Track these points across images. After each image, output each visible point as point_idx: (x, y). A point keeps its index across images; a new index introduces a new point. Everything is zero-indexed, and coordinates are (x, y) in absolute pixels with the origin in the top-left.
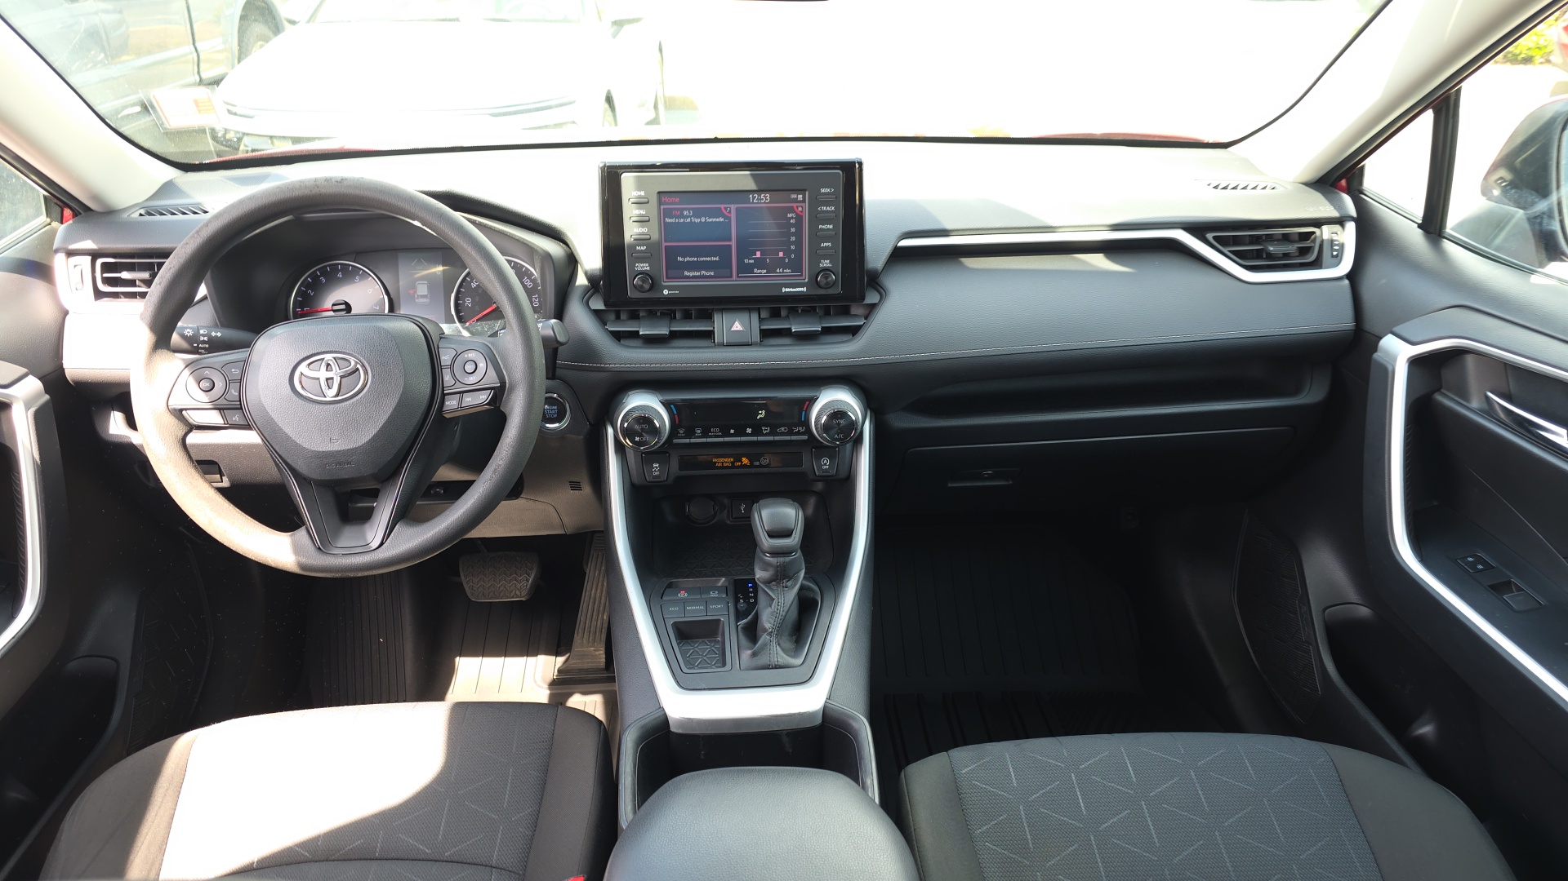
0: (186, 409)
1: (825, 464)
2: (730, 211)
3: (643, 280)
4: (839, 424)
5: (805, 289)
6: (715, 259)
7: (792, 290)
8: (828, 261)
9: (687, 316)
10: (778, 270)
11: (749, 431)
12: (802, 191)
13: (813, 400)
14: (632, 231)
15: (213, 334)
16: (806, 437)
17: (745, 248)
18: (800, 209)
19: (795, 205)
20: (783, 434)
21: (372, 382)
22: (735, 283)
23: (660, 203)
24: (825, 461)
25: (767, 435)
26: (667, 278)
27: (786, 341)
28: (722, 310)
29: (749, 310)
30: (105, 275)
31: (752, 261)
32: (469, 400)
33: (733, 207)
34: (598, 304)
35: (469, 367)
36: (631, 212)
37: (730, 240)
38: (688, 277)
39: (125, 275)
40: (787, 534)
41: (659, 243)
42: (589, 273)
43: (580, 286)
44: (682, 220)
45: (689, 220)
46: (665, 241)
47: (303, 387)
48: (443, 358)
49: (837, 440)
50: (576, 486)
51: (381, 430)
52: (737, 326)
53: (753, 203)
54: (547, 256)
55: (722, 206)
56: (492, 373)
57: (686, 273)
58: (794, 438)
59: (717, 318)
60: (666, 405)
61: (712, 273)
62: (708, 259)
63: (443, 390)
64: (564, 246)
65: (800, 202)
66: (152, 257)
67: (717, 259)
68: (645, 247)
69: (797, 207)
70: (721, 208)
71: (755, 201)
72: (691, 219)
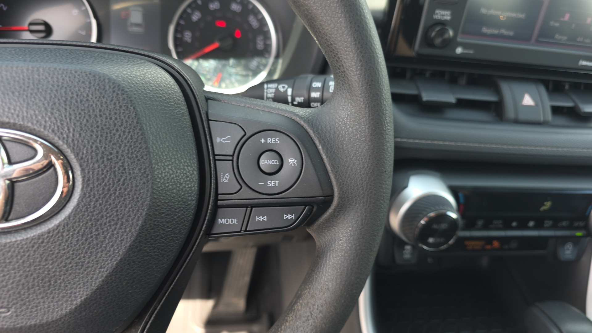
1: (568, 249)
6: (520, 16)
7: (588, 63)
11: (531, 224)
20: (563, 228)
22: (533, 46)
25: (548, 229)
31: (557, 25)
38: (485, 35)
48: (218, 140)
52: (528, 100)
57: (484, 30)
58: (573, 234)
59: (504, 87)
61: (512, 34)
62: (513, 15)
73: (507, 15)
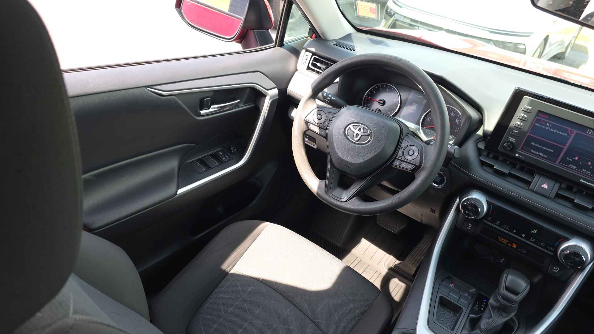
0: (310, 123)
1: (556, 270)
2: (572, 132)
3: (509, 146)
4: (574, 259)
6: (551, 151)
7: (586, 182)
9: (522, 169)
10: (583, 170)
11: (523, 235)
13: (566, 239)
14: (515, 122)
15: (332, 98)
16: (552, 254)
17: (571, 152)
20: (540, 246)
21: (372, 142)
22: (556, 165)
23: (537, 115)
24: (557, 268)
25: (532, 242)
26: (521, 149)
27: (568, 204)
28: (541, 175)
29: (556, 181)
30: (313, 62)
32: (404, 165)
33: (575, 131)
34: (482, 146)
35: (411, 153)
36: (520, 113)
37: (565, 145)
38: (532, 153)
39: (318, 64)
40: (516, 293)
41: (526, 133)
42: (485, 131)
43: (478, 135)
44: (544, 127)
45: (547, 128)
46: (530, 133)
47: (348, 133)
48: (403, 144)
49: (569, 265)
50: (433, 211)
51: (366, 161)
52: (545, 186)
54: (469, 118)
55: (570, 129)
56: (419, 158)
57: (532, 151)
58: (545, 251)
59: (536, 177)
60: (489, 203)
61: (546, 156)
62: (547, 149)
63: (396, 157)
64: (480, 115)
66: (329, 61)
67: (553, 151)
68: (518, 132)
70: (568, 129)
71: (589, 133)
72: (549, 128)
73: (545, 148)
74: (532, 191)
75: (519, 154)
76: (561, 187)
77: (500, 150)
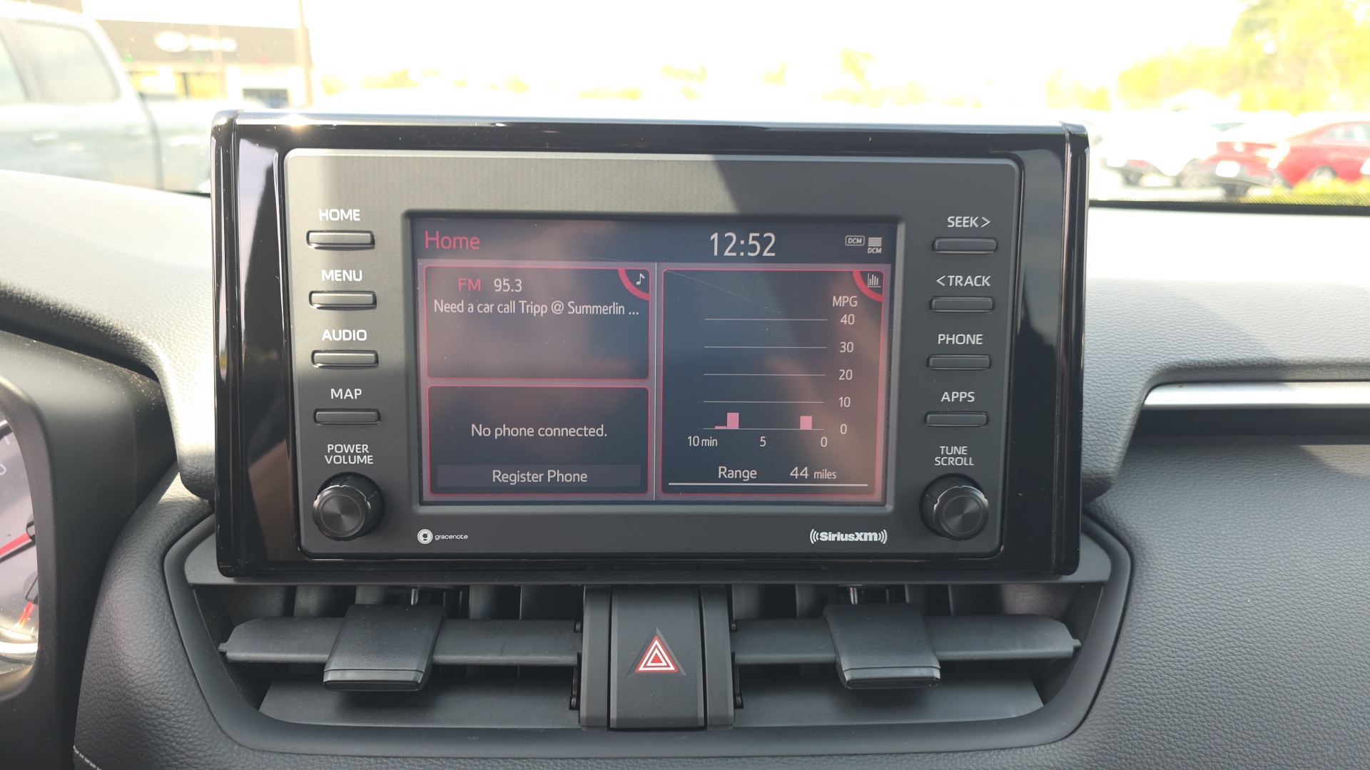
3: (345, 500)
5: (883, 537)
6: (591, 432)
7: (840, 537)
8: (962, 450)
10: (795, 473)
12: (885, 225)
14: (316, 334)
17: (693, 397)
18: (873, 281)
19: (856, 268)
22: (656, 505)
23: (414, 250)
26: (435, 489)
28: (608, 594)
29: (699, 595)
31: (711, 442)
33: (656, 270)
37: (643, 373)
38: (505, 488)
41: (408, 380)
44: (489, 308)
46: (432, 374)
53: (721, 258)
55: (622, 266)
57: (498, 476)
61: (583, 478)
62: (570, 432)
65: (874, 259)
67: (600, 432)
68: (358, 392)
69: (864, 276)
70: (616, 271)
71: (727, 253)
72: (518, 306)
73: (553, 432)
74: (604, 727)
75: (436, 524)
76: (735, 617)
77: (313, 549)
